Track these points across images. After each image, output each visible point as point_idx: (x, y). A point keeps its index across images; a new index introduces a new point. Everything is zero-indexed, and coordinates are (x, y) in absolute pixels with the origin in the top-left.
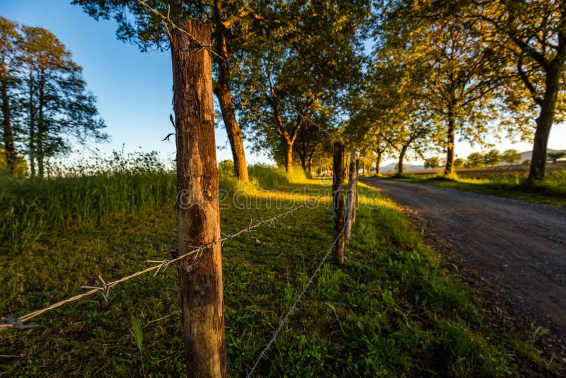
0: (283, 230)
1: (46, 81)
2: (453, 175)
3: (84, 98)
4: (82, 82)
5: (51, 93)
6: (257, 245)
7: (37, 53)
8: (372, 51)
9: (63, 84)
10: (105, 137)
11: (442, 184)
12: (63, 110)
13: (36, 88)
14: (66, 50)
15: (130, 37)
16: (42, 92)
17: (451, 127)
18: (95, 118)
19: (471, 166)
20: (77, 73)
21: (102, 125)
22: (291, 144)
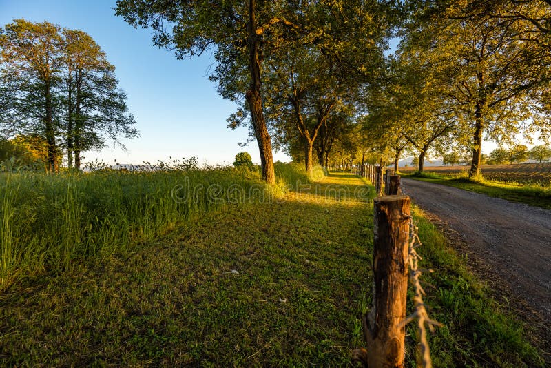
0: (324, 246)
1: (83, 80)
2: (479, 178)
3: (116, 95)
4: (114, 80)
5: (88, 91)
6: (306, 265)
7: (76, 54)
8: (397, 49)
9: (99, 83)
10: (134, 132)
11: (467, 187)
12: (97, 107)
13: (74, 87)
14: (101, 51)
15: (166, 43)
16: (79, 90)
17: (479, 127)
18: (126, 114)
19: (494, 162)
20: (111, 73)
21: (132, 121)
22: (311, 142)
